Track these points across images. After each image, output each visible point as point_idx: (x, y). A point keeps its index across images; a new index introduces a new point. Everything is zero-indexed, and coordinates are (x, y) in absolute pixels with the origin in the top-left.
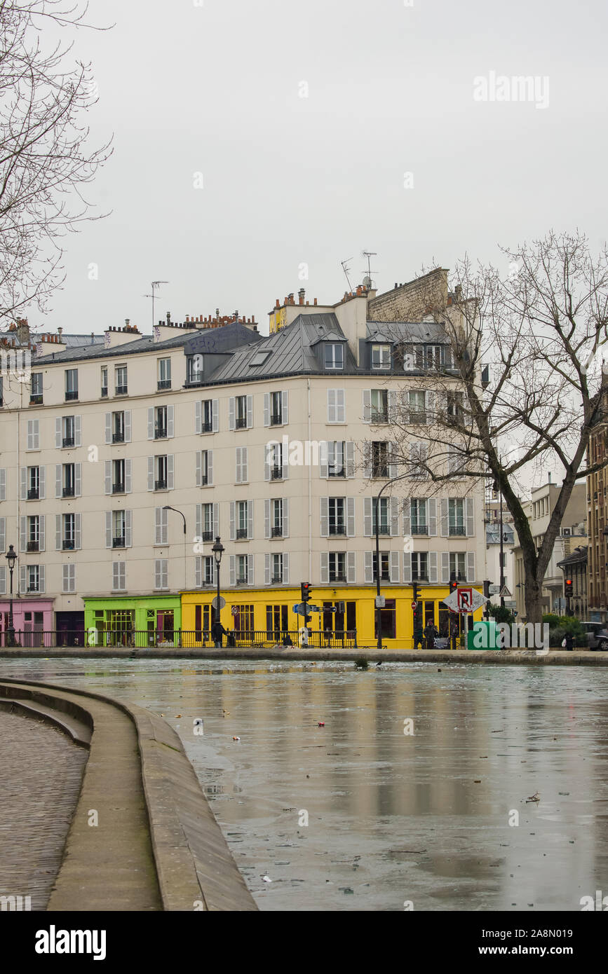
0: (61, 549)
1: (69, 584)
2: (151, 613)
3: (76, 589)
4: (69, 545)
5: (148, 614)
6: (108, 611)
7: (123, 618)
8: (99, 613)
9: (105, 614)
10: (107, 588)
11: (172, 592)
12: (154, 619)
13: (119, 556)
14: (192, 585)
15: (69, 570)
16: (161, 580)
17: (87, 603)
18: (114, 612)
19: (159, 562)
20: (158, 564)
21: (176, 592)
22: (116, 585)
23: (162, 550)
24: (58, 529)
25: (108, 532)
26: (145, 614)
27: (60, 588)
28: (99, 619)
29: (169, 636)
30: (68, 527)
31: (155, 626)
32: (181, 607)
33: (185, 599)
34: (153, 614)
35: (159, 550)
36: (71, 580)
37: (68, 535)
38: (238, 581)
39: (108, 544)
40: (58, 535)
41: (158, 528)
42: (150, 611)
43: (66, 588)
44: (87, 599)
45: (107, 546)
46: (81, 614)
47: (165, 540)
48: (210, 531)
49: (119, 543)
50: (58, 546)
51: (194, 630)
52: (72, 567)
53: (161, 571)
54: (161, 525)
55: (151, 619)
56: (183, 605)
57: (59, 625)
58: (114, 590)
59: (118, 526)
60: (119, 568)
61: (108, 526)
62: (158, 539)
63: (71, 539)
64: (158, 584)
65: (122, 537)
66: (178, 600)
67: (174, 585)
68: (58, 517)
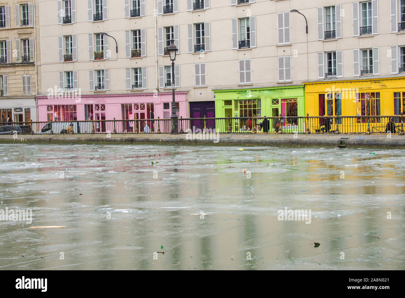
0: (193, 51)
1: (200, 80)
2: (275, 101)
3: (207, 83)
4: (199, 47)
5: (273, 102)
6: (236, 101)
7: (250, 106)
8: (228, 102)
9: (233, 102)
10: (234, 81)
11: (294, 83)
12: (279, 106)
13: (245, 55)
14: (315, 76)
15: (200, 69)
16: (285, 74)
17: (217, 95)
18: (241, 101)
19: (283, 58)
20: (281, 60)
21: (300, 83)
22: (242, 79)
23: (285, 49)
24: (190, 35)
25: (234, 36)
26: (269, 101)
27: (193, 83)
28: (228, 107)
29: (294, 121)
30: (198, 34)
31: (280, 113)
32: (304, 96)
33: (309, 88)
34: (278, 102)
35: (282, 49)
36: (202, 76)
37: (198, 41)
38: (362, 72)
39: (234, 46)
40: (190, 41)
41: (281, 31)
42: (275, 100)
43: (198, 83)
44: (216, 91)
45: (234, 47)
46: (212, 104)
47: (287, 39)
48: (332, 30)
49: (244, 44)
50: (190, 49)
51: (318, 115)
52: (203, 66)
53: (284, 66)
54: (284, 28)
55: (275, 106)
56: (306, 94)
57: (192, 113)
58: (240, 83)
59: (242, 31)
60: (245, 66)
61: (234, 30)
62: (281, 40)
63: (201, 43)
64: (281, 77)
65: (246, 39)
66: (302, 90)
67: (298, 77)
68: (189, 26)
